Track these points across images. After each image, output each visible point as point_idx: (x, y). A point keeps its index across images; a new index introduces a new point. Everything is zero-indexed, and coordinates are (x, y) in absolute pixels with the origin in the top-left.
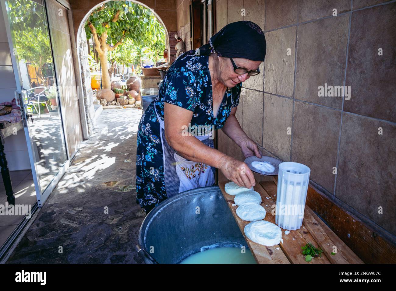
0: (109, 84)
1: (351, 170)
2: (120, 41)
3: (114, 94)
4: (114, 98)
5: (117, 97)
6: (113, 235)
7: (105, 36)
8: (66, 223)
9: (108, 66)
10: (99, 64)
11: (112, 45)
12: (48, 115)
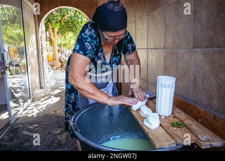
0: (58, 58)
1: (199, 82)
2: (65, 33)
3: (61, 64)
4: (60, 66)
5: (62, 65)
6: (56, 140)
7: (56, 30)
8: (27, 133)
9: (57, 48)
10: (52, 47)
11: (60, 35)
12: (20, 76)
